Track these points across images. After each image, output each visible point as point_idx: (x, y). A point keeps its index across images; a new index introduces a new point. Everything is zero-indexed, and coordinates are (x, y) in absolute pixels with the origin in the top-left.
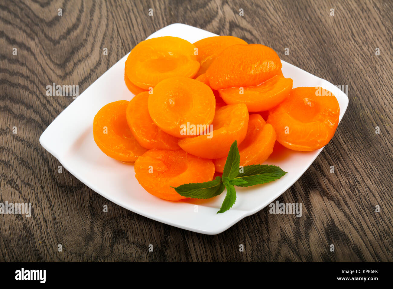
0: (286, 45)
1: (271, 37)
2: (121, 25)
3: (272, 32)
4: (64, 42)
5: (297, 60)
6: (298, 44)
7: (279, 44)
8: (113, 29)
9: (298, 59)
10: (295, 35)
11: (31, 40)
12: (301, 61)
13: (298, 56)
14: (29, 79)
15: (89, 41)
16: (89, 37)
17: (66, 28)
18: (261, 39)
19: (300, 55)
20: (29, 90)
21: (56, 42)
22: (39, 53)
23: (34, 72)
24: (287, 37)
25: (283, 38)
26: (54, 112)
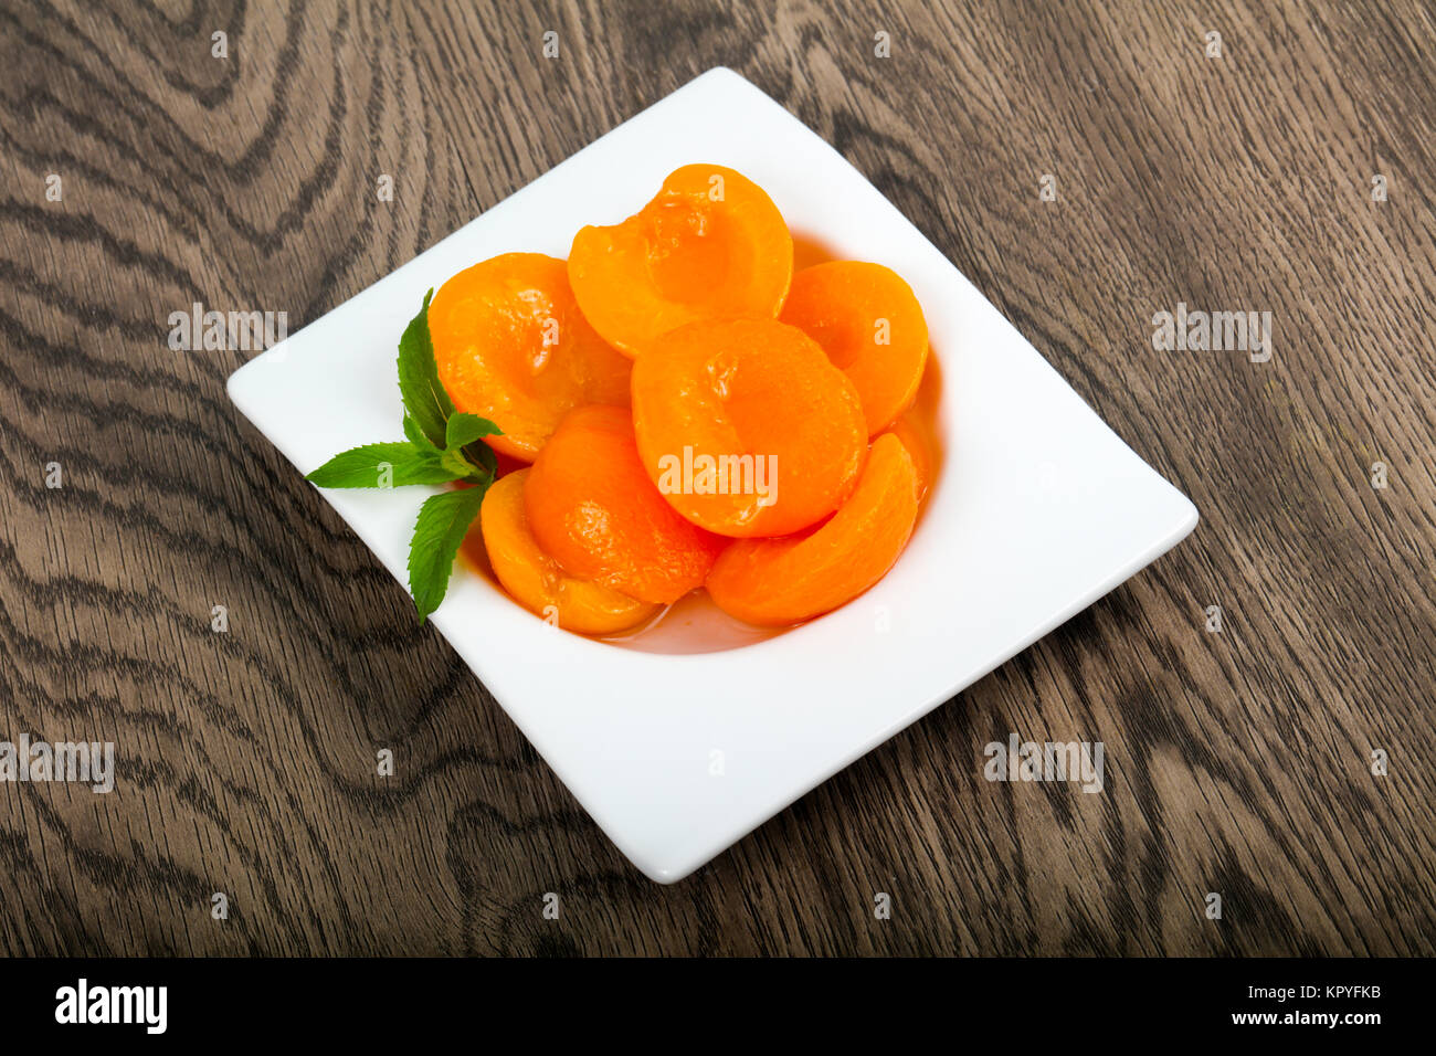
0: (1030, 192)
1: (975, 164)
2: (476, 158)
3: (977, 146)
4: (295, 240)
5: (1071, 251)
6: (1069, 188)
7: (1004, 191)
8: (451, 173)
9: (1074, 244)
10: (1056, 150)
11: (188, 241)
12: (1084, 252)
13: (1071, 235)
14: (199, 396)
15: (376, 227)
16: (374, 212)
17: (296, 186)
18: (944, 173)
19: (1079, 230)
20: (205, 436)
21: (269, 243)
22: (220, 290)
23: (212, 366)
24: (1031, 160)
25: (1016, 168)
26: (297, 514)
